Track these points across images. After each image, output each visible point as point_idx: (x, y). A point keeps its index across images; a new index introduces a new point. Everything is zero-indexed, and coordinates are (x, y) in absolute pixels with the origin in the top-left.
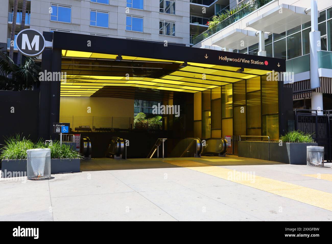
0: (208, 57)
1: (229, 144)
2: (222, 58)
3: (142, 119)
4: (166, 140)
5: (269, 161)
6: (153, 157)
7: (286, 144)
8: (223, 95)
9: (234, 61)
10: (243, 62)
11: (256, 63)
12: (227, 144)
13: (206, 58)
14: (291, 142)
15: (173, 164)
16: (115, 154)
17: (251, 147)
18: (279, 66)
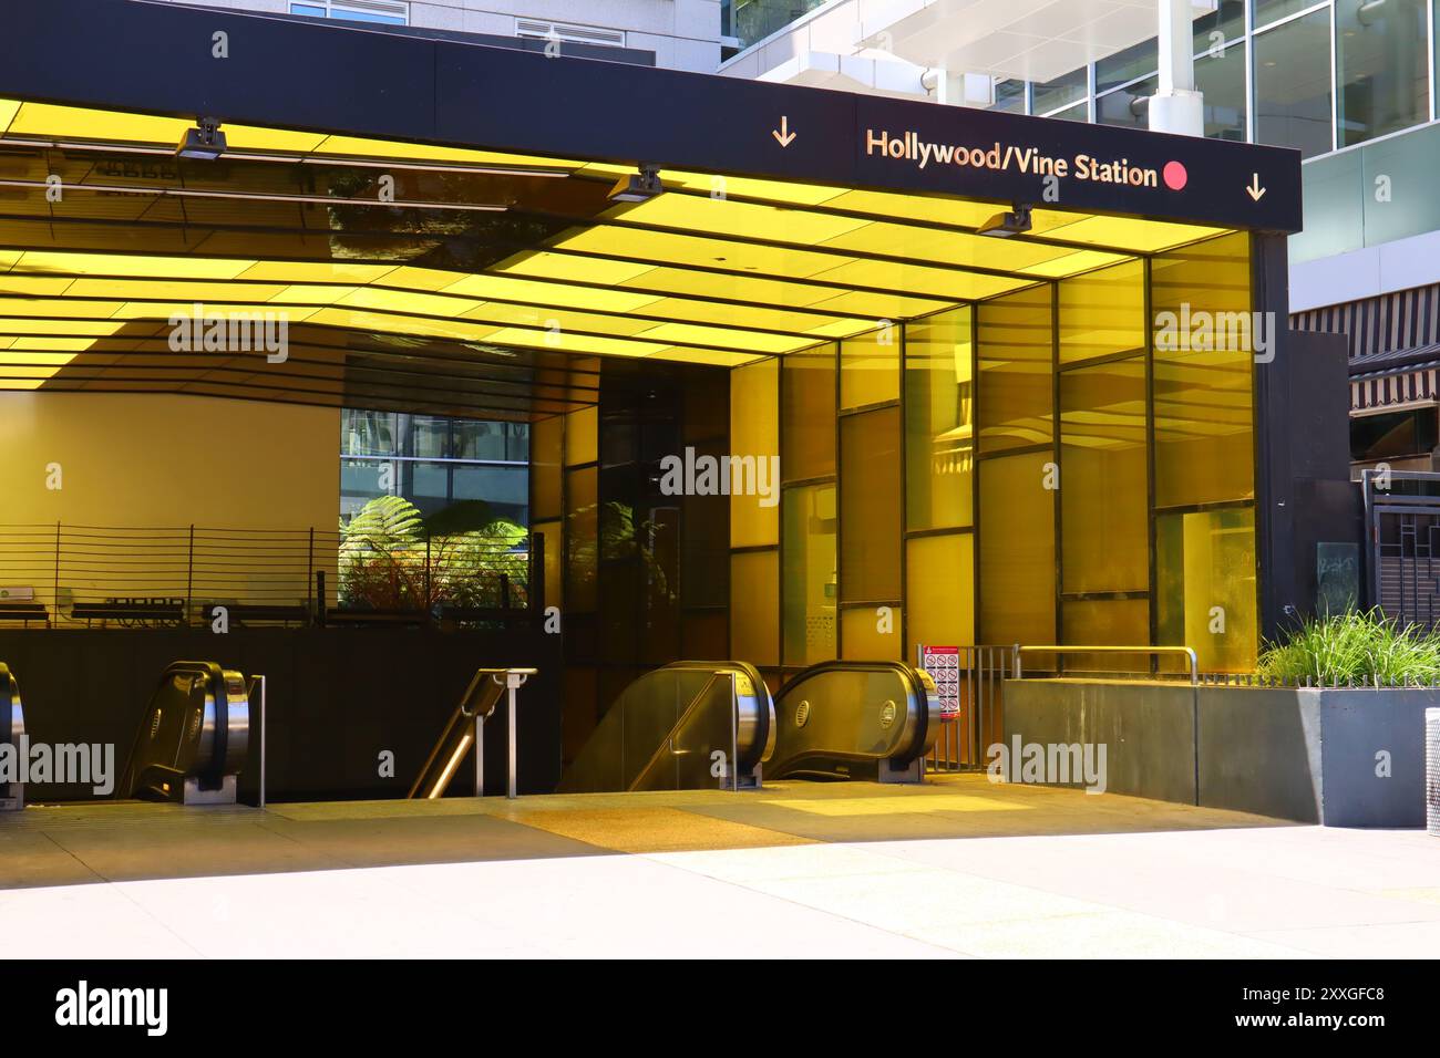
0: (793, 135)
1: (946, 698)
2: (886, 145)
3: (392, 541)
4: (530, 675)
5: (1194, 808)
6: (448, 792)
7: (1295, 693)
8: (913, 382)
9: (965, 162)
10: (1024, 167)
11: (1107, 177)
12: (932, 699)
13: (784, 141)
14: (1328, 682)
15: (565, 833)
16: (189, 776)
17: (1083, 715)
18: (1256, 193)
